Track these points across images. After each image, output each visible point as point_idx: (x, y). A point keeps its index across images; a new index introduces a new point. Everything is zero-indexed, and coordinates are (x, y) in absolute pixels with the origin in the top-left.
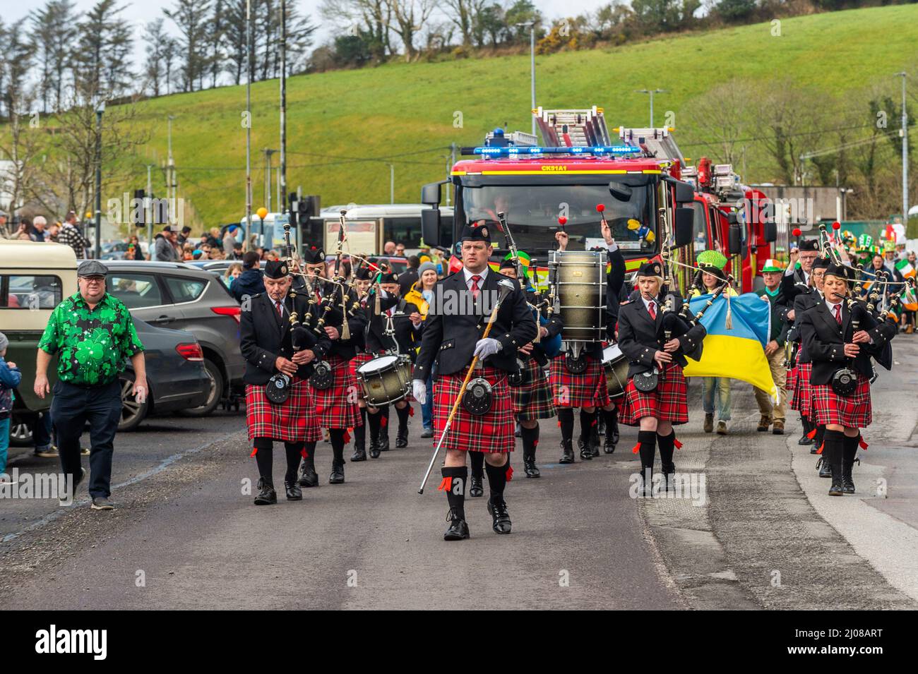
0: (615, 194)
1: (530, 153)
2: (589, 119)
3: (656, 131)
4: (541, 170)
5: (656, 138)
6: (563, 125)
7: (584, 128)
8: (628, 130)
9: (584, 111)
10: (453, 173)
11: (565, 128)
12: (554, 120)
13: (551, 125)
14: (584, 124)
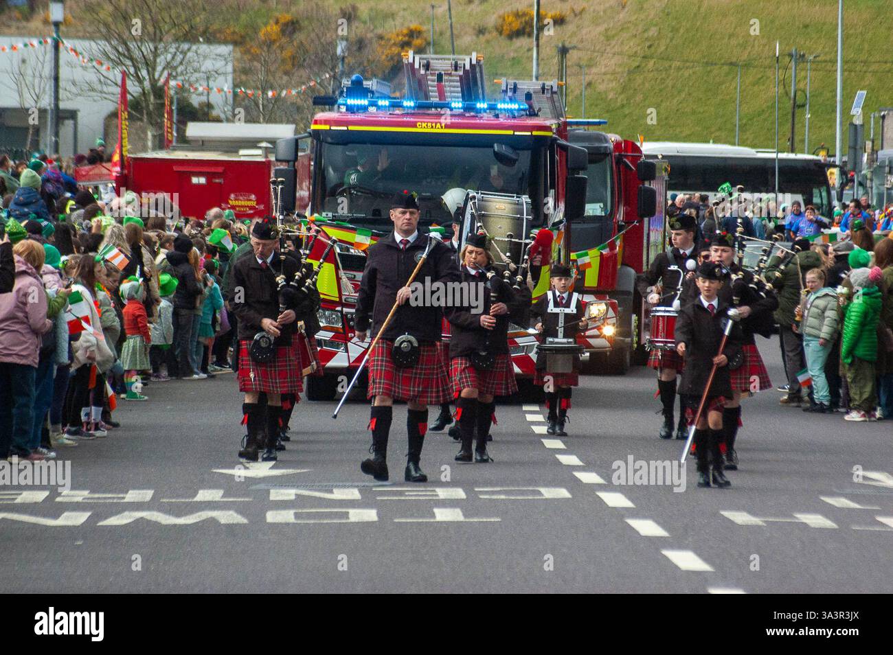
0: (499, 157)
1: (402, 106)
2: (468, 67)
3: (544, 84)
4: (416, 126)
5: (543, 93)
6: (437, 72)
7: (460, 76)
8: (511, 82)
9: (461, 57)
10: (314, 127)
11: (440, 77)
12: (427, 66)
13: (422, 72)
14: (461, 73)
